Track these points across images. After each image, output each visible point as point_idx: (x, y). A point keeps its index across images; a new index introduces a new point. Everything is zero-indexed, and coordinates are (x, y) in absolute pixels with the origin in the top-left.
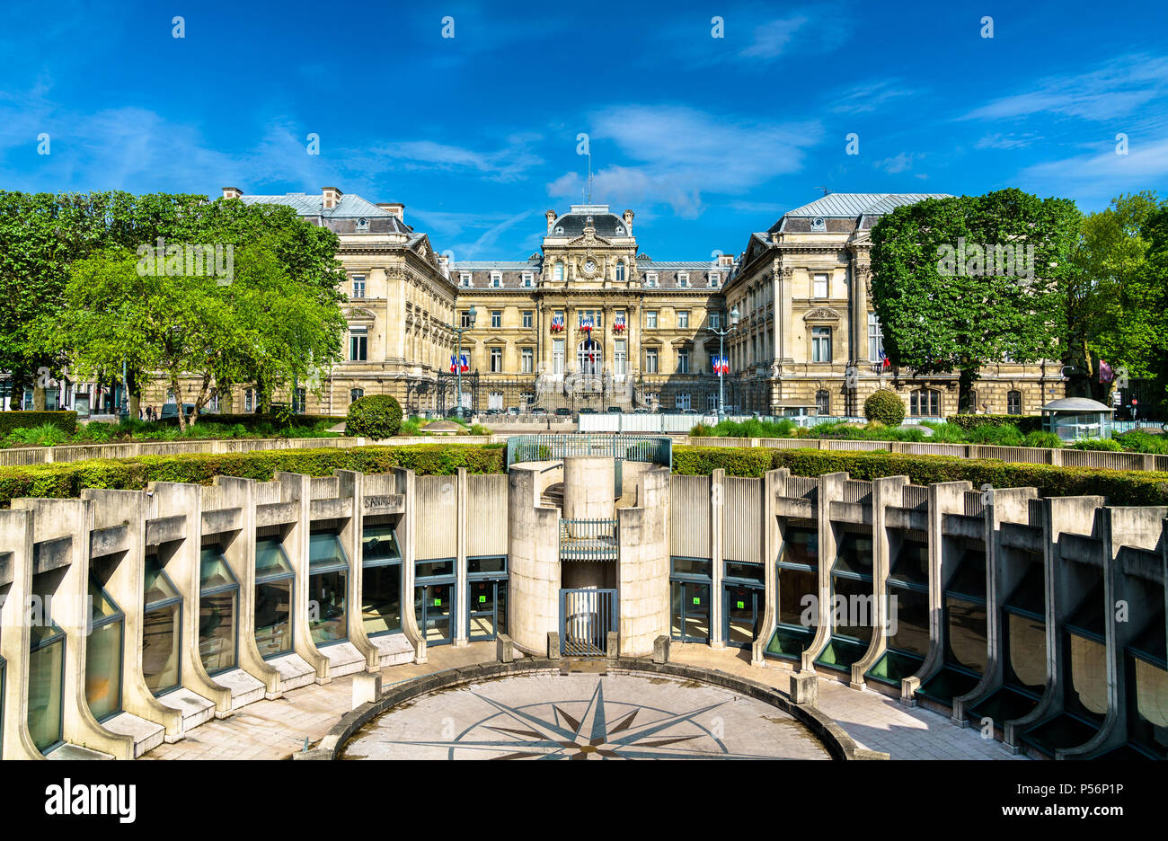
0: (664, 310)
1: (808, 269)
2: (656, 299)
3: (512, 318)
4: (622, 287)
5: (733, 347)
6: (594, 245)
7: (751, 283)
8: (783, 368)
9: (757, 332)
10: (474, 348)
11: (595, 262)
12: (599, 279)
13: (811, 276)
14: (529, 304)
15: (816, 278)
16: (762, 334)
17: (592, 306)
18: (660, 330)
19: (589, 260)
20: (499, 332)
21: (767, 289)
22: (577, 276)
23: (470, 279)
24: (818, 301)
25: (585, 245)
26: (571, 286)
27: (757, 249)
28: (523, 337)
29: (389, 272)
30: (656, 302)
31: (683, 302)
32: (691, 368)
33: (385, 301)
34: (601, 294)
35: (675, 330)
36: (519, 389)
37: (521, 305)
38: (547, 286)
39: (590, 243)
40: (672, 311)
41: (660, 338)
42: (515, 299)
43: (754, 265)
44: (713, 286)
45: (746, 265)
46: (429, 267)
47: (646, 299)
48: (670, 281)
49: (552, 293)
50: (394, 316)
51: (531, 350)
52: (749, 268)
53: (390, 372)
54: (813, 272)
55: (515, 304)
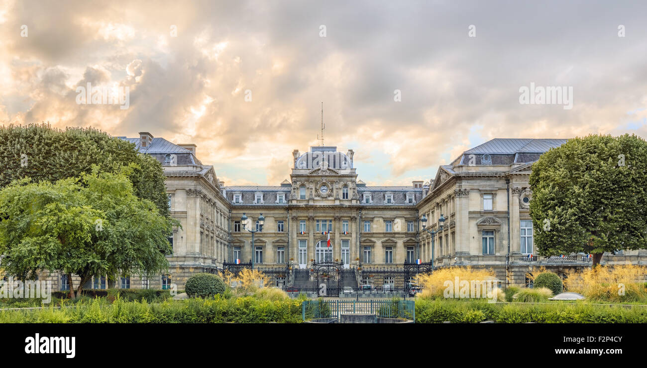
0: (376, 219)
1: (480, 191)
2: (370, 212)
3: (270, 226)
4: (347, 204)
5: (424, 245)
6: (327, 174)
7: (438, 200)
8: (462, 259)
9: (443, 234)
10: (244, 246)
11: (328, 186)
12: (330, 198)
13: (482, 195)
14: (282, 216)
15: (486, 197)
16: (447, 235)
17: (326, 216)
18: (373, 233)
19: (324, 185)
20: (261, 235)
21: (450, 205)
22: (316, 196)
23: (240, 198)
24: (486, 212)
25: (320, 174)
26: (311, 203)
27: (443, 176)
28: (277, 239)
29: (189, 192)
30: (371, 214)
31: (389, 214)
32: (395, 260)
33: (186, 213)
34: (333, 208)
35: (383, 233)
36: (275, 275)
37: (277, 216)
38: (294, 203)
39: (324, 173)
40: (381, 220)
41: (373, 239)
42: (272, 212)
43: (440, 188)
44: (410, 202)
45: (435, 187)
46: (214, 189)
47: (364, 212)
48: (380, 199)
49: (297, 208)
50: (192, 223)
51: (283, 247)
52: (438, 190)
53: (190, 263)
54: (483, 193)
55: (272, 215)
